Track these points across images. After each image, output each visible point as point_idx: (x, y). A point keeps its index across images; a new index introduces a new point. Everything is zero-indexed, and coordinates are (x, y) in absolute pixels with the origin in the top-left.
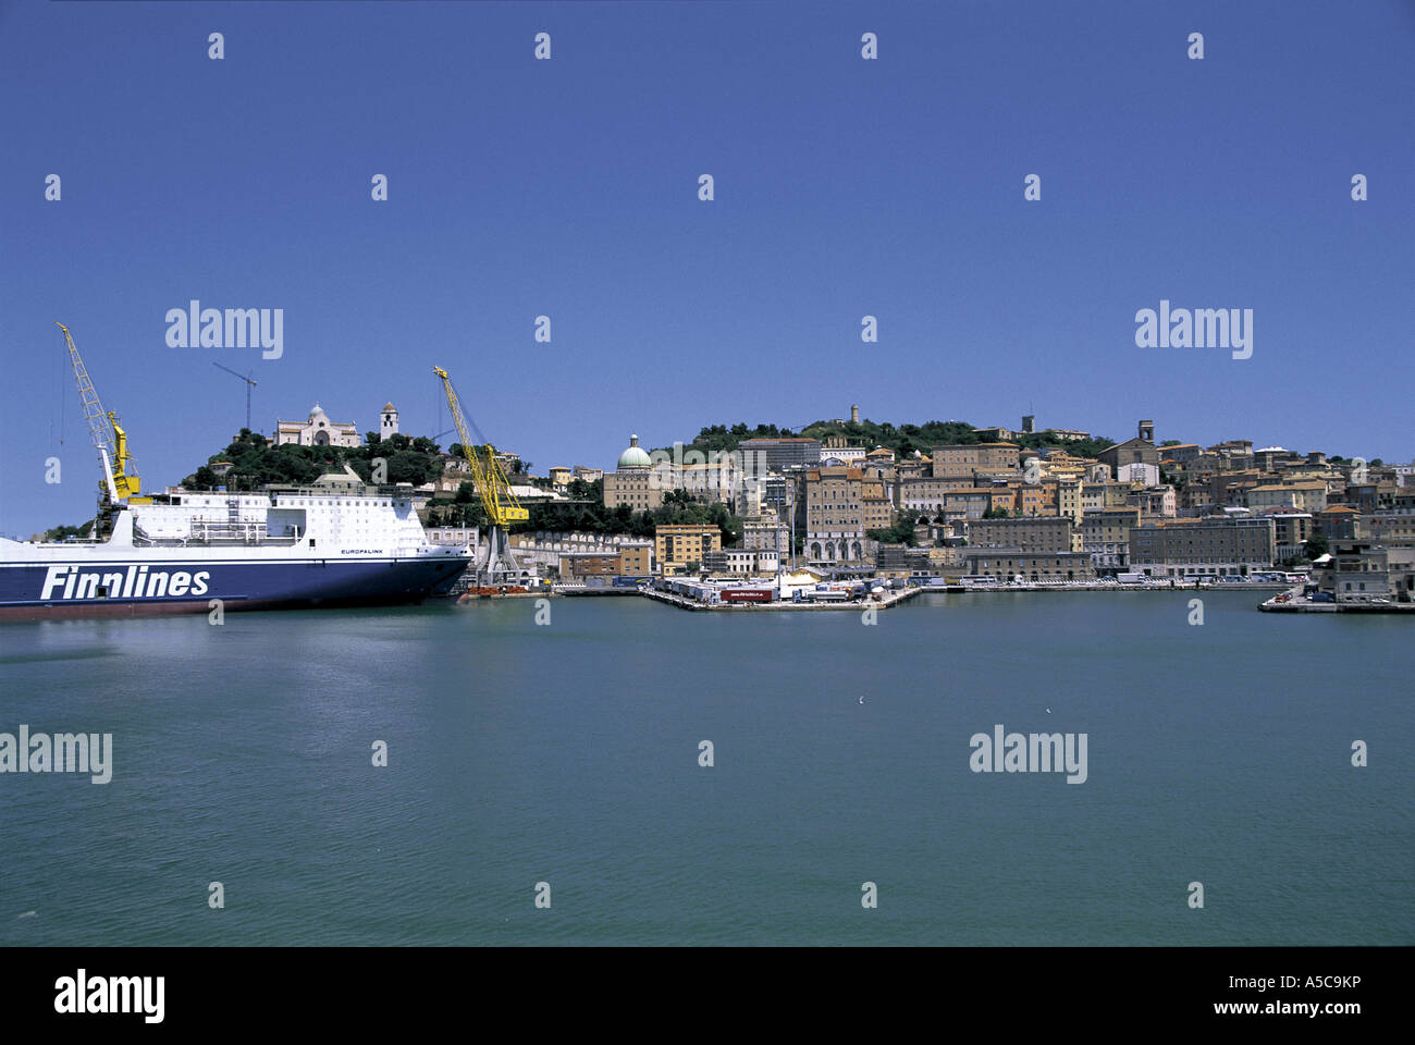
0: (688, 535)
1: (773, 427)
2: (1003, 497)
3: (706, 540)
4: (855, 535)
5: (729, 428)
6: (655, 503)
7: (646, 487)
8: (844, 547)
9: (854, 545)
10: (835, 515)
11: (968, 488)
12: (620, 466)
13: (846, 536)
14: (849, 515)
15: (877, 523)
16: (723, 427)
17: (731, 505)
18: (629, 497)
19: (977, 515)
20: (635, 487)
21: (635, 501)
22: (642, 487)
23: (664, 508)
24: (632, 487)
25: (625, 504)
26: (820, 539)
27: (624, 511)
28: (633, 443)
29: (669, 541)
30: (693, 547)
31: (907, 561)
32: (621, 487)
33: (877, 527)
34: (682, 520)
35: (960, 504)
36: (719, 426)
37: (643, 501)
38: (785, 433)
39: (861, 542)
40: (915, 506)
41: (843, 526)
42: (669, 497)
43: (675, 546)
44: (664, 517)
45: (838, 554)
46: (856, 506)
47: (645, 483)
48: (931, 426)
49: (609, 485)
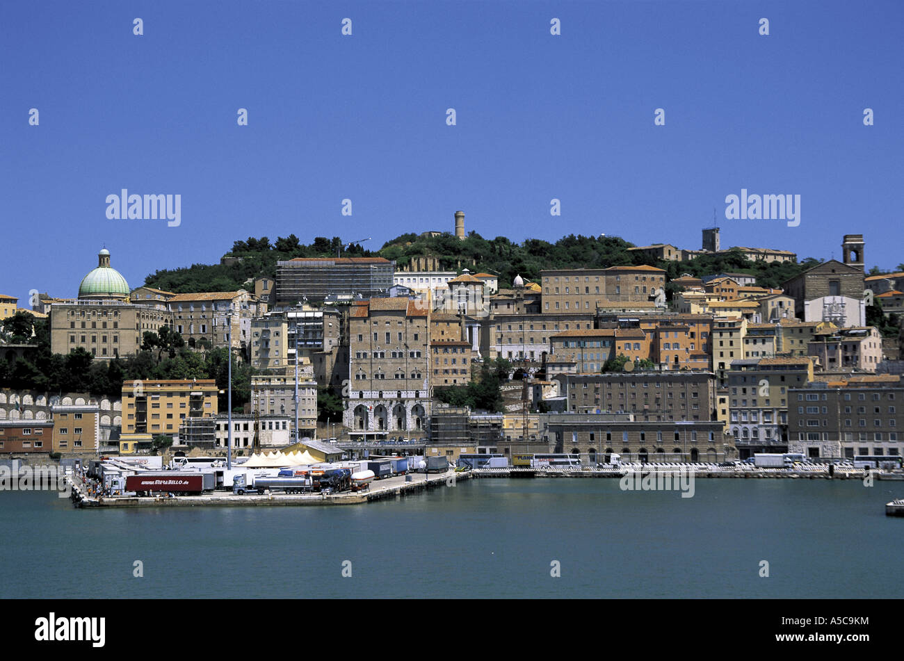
0: (170, 394)
1: (336, 240)
2: (632, 342)
3: (196, 402)
4: (417, 395)
5: (272, 242)
6: (129, 346)
7: (116, 325)
8: (400, 412)
9: (416, 409)
10: (390, 366)
11: (586, 329)
12: (83, 294)
13: (403, 396)
14: (409, 366)
15: (451, 379)
16: (265, 240)
17: (245, 352)
18: (89, 339)
19: (594, 368)
20: (99, 325)
21: (100, 346)
22: (110, 325)
23: (141, 355)
24: (94, 325)
25: (81, 350)
26: (367, 400)
27: (80, 359)
28: (102, 261)
29: (141, 402)
30: (176, 411)
31: (471, 432)
32: (79, 325)
33: (450, 383)
34: (168, 373)
35: (573, 353)
36: (258, 238)
37: (110, 345)
38: (355, 250)
39: (425, 405)
40: (510, 354)
41: (401, 382)
42: (149, 339)
43: (150, 411)
44: (141, 367)
45: (392, 421)
46: (419, 354)
47: (115, 319)
48: (569, 242)
49: (61, 320)
